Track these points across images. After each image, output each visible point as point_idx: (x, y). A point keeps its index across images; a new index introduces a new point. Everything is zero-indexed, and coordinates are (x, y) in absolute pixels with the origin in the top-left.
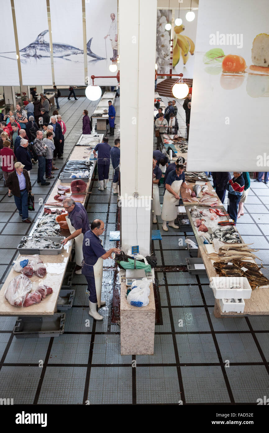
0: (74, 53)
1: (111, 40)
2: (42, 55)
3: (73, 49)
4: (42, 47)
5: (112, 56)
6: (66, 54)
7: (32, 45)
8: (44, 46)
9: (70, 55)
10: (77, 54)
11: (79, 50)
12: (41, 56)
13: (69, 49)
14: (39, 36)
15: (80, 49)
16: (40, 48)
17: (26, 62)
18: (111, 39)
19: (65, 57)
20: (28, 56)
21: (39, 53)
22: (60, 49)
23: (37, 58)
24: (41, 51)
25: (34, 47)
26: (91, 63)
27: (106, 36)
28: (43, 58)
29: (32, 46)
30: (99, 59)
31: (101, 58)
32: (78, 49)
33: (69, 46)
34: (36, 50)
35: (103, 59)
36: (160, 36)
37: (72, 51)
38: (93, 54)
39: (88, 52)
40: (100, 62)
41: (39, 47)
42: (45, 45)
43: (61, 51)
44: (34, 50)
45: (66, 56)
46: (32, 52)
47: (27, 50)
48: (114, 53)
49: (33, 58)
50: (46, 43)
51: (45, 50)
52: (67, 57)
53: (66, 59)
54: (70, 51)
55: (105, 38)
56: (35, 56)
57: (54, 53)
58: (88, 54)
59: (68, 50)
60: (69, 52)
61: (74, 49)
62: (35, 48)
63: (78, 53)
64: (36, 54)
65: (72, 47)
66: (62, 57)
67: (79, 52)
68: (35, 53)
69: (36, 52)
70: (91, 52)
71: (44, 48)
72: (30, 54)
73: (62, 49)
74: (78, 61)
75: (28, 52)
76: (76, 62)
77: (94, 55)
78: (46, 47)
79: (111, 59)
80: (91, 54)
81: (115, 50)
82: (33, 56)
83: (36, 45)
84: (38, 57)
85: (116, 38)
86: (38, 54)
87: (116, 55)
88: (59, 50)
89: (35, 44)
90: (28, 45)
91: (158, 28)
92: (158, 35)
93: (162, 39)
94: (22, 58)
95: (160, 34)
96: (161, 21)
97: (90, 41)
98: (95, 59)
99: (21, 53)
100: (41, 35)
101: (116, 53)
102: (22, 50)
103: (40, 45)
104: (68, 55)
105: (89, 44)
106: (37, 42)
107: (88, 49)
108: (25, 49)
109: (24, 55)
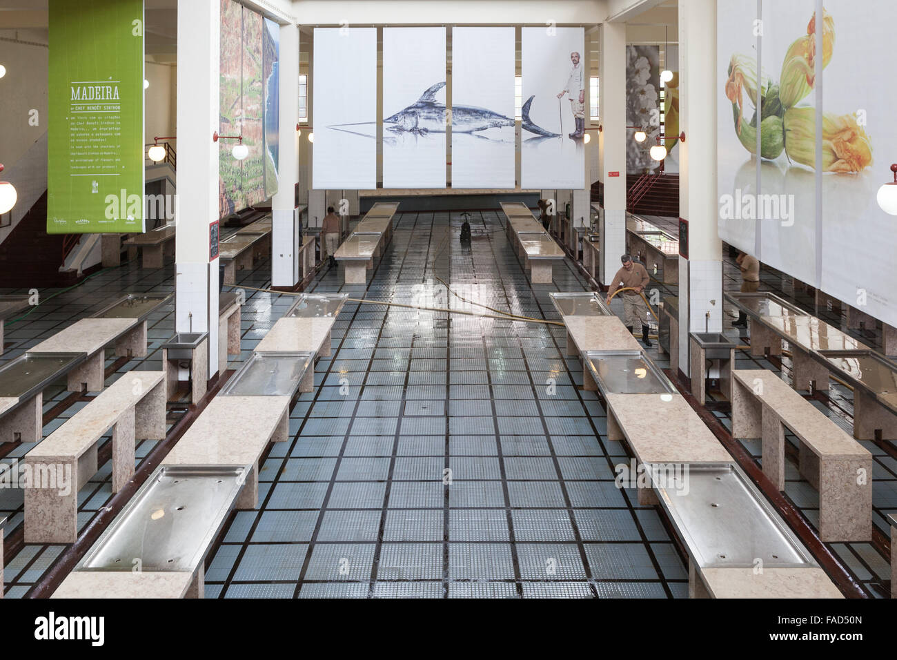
0: (496, 125)
1: (571, 100)
2: (429, 129)
3: (494, 116)
4: (429, 113)
5: (573, 130)
6: (479, 127)
7: (410, 110)
8: (435, 112)
9: (486, 129)
10: (500, 127)
11: (507, 119)
12: (426, 131)
13: (485, 117)
14: (425, 93)
15: (507, 117)
16: (425, 114)
17: (395, 141)
18: (572, 98)
19: (474, 133)
20: (401, 130)
21: (422, 124)
22: (468, 117)
23: (419, 135)
24: (428, 121)
25: (413, 113)
26: (529, 145)
27: (561, 92)
29: (410, 112)
30: (546, 135)
31: (550, 135)
32: (504, 117)
33: (486, 112)
34: (417, 118)
35: (554, 136)
36: (637, 92)
37: (491, 120)
38: (533, 127)
39: (524, 123)
40: (547, 141)
41: (424, 113)
42: (437, 110)
43: (469, 121)
44: (414, 119)
45: (479, 130)
46: (409, 123)
47: (400, 119)
48: (576, 125)
49: (411, 134)
50: (439, 105)
51: (436, 119)
53: (478, 136)
54: (486, 120)
55: (560, 96)
56: (415, 130)
57: (455, 124)
58: (524, 127)
59: (483, 119)
60: (484, 122)
61: (496, 117)
62: (415, 116)
63: (504, 123)
64: (416, 127)
65: (492, 114)
66: (469, 132)
67: (506, 122)
68: (414, 124)
69: (417, 123)
70: (531, 123)
71: (434, 115)
72: (405, 127)
73: (471, 118)
74: (502, 141)
75: (400, 123)
76: (499, 141)
77: (536, 128)
78: (438, 113)
79: (571, 136)
80: (528, 125)
81: (579, 119)
82: (410, 131)
83: (419, 110)
84: (421, 133)
85: (582, 95)
86: (420, 126)
87: (581, 128)
88: (464, 118)
89: (417, 107)
90: (402, 109)
91: (633, 78)
92: (632, 91)
93: (642, 98)
94: (386, 133)
95: (638, 90)
96: (637, 66)
97: (529, 102)
98: (538, 135)
99: (385, 125)
100: (431, 92)
101: (580, 125)
102: (389, 119)
103: (426, 111)
104: (482, 129)
105: (526, 108)
106: (420, 104)
107: (525, 116)
108: (395, 118)
109: (391, 129)
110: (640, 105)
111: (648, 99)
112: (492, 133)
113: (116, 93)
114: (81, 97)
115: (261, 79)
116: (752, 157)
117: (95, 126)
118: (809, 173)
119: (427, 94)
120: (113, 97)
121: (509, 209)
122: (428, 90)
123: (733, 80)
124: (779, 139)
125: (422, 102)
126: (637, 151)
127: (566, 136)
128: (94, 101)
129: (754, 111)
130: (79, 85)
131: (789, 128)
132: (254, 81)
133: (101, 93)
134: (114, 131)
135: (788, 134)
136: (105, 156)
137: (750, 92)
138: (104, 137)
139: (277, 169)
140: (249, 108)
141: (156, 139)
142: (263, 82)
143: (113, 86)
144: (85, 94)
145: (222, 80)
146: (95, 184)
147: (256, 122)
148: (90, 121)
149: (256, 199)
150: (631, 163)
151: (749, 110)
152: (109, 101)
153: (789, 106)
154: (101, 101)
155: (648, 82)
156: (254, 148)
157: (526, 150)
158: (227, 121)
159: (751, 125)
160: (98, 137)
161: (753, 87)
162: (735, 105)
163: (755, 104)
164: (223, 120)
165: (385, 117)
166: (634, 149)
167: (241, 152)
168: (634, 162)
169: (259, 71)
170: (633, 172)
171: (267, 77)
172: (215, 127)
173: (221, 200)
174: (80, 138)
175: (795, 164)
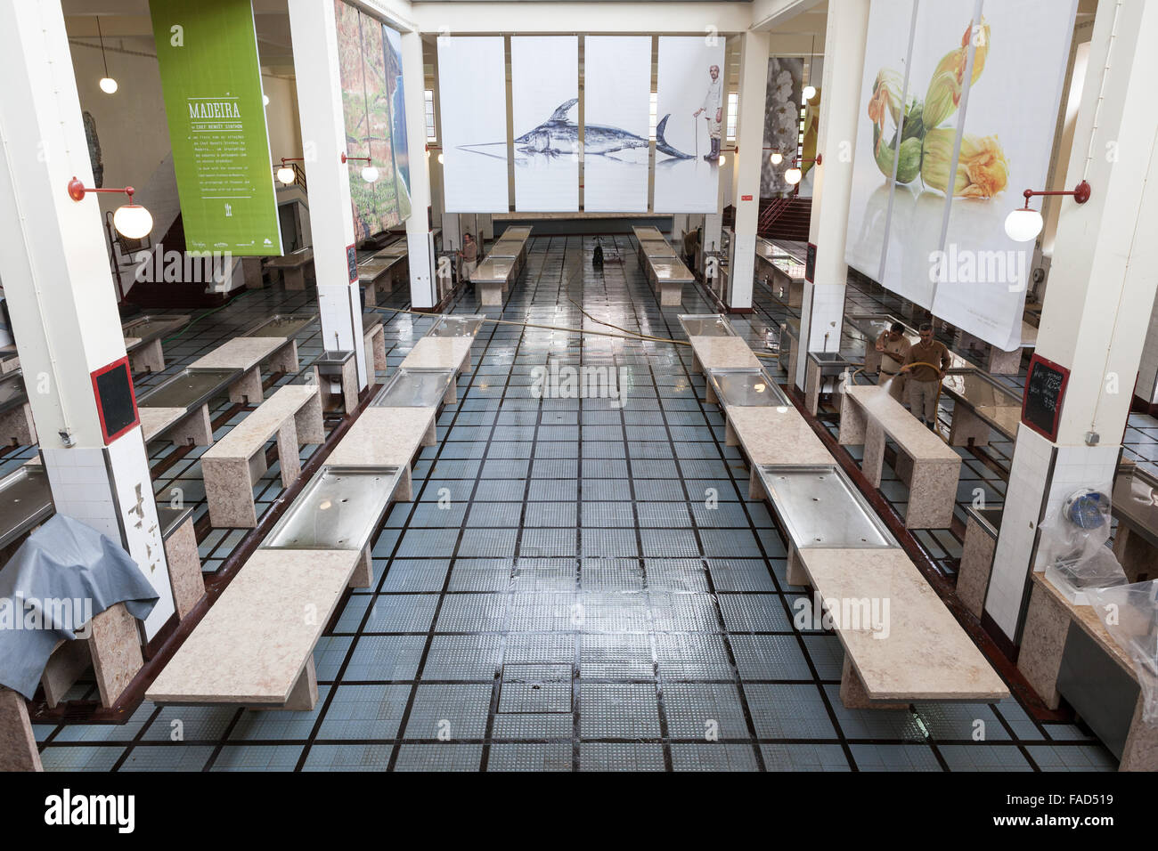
0: (629, 146)
1: (708, 119)
2: (561, 150)
3: (627, 136)
4: (561, 132)
5: (708, 151)
6: (613, 148)
7: (541, 130)
8: (567, 132)
9: (620, 150)
10: (634, 148)
11: (641, 139)
12: (558, 152)
13: (618, 137)
14: (556, 110)
15: (641, 137)
16: (557, 134)
17: (526, 163)
18: (709, 117)
19: (608, 154)
20: (532, 150)
21: (554, 144)
22: (601, 137)
23: (551, 156)
24: (560, 141)
25: (545, 133)
26: (663, 167)
27: (698, 110)
28: (561, 156)
29: (541, 131)
30: (680, 157)
31: (685, 156)
32: (638, 138)
33: (620, 132)
34: (548, 138)
35: (689, 157)
36: (777, 110)
37: (624, 141)
38: (667, 148)
39: (659, 144)
40: (681, 163)
41: (555, 133)
42: (569, 130)
43: (602, 142)
44: (545, 139)
45: (612, 151)
46: (540, 143)
47: (531, 139)
49: (542, 155)
50: (571, 124)
51: (568, 139)
52: (613, 154)
53: (612, 158)
54: (620, 141)
55: (696, 115)
56: (546, 151)
57: (587, 145)
58: (658, 148)
59: (617, 139)
60: (618, 143)
61: (629, 137)
62: (547, 136)
63: (637, 144)
64: (547, 148)
65: (625, 134)
66: (602, 154)
67: (640, 142)
68: (546, 145)
69: (549, 143)
70: (665, 144)
71: (565, 135)
72: (536, 148)
73: (604, 138)
74: (636, 163)
75: (531, 144)
76: (631, 163)
77: (671, 150)
78: (570, 132)
79: (706, 158)
80: (663, 146)
81: (715, 139)
82: (542, 152)
83: (550, 130)
84: (552, 154)
85: (719, 114)
86: (552, 147)
87: (716, 150)
88: (597, 139)
89: (548, 126)
90: (533, 128)
91: (774, 94)
92: (771, 109)
93: (781, 117)
94: (517, 155)
95: (777, 108)
96: (779, 81)
97: (664, 121)
98: (672, 157)
99: (517, 146)
100: (562, 110)
101: (716, 146)
102: (520, 139)
103: (558, 130)
104: (616, 150)
105: (661, 127)
106: (552, 124)
107: (660, 137)
108: (526, 138)
109: (522, 150)
110: (779, 125)
111: (787, 118)
112: (625, 154)
113: (236, 111)
114: (200, 115)
115: (386, 95)
116: (887, 181)
117: (219, 146)
118: (941, 198)
119: (558, 112)
120: (233, 115)
121: (641, 233)
122: (560, 108)
123: (877, 98)
124: (916, 163)
125: (553, 121)
126: (772, 173)
127: (701, 158)
128: (214, 119)
129: (895, 132)
130: (196, 101)
131: (928, 151)
132: (378, 97)
133: (220, 110)
134: (239, 152)
135: (926, 157)
136: (232, 178)
137: (893, 111)
138: (229, 158)
139: (410, 192)
140: (376, 127)
141: (283, 160)
142: (388, 98)
143: (232, 102)
144: (203, 111)
145: (345, 96)
146: (228, 207)
147: (384, 143)
148: (212, 140)
149: (391, 222)
150: (765, 186)
151: (889, 131)
152: (230, 119)
153: (931, 127)
154: (221, 119)
155: (790, 99)
156: (385, 169)
157: (660, 172)
158: (354, 141)
159: (890, 147)
160: (224, 158)
161: (897, 105)
162: (876, 126)
163: (897, 124)
164: (350, 140)
165: (515, 137)
166: (769, 171)
167: (370, 174)
168: (768, 185)
169: (382, 86)
170: (767, 196)
171: (392, 93)
172: (342, 148)
173: (356, 223)
174: (204, 158)
175: (929, 188)
